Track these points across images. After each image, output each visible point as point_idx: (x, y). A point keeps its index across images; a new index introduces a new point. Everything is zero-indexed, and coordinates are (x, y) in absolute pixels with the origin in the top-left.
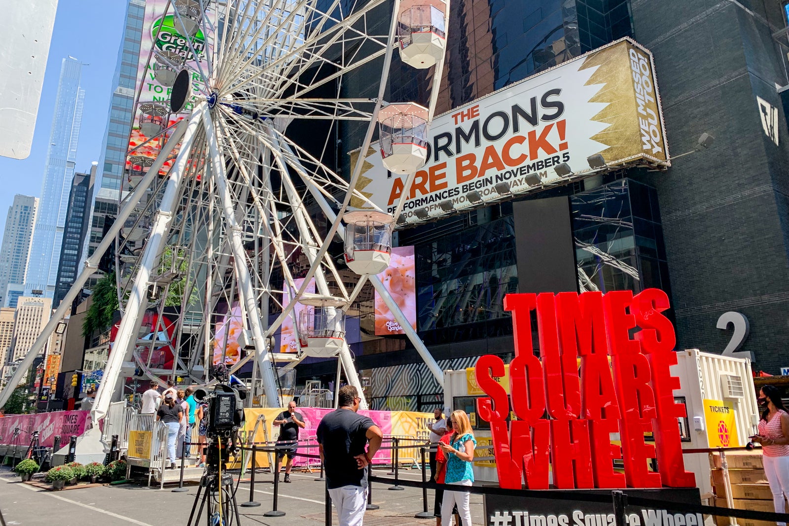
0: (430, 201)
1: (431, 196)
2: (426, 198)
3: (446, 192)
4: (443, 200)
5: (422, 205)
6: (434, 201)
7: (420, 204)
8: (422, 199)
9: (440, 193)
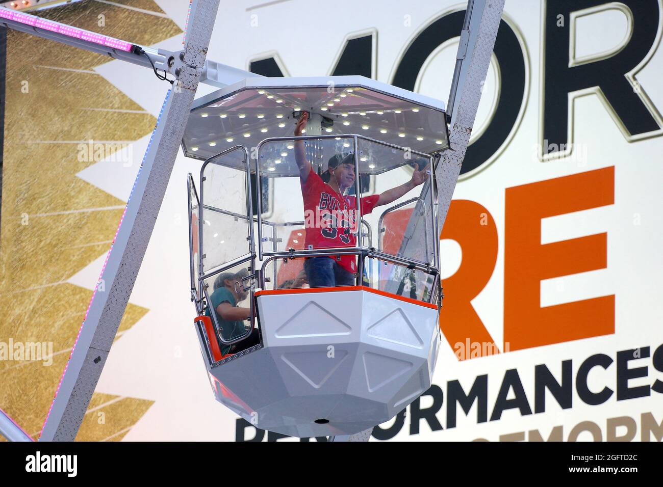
0: (502, 404)
1: (512, 378)
2: (481, 383)
3: (602, 360)
4: (580, 410)
5: (452, 423)
6: (526, 411)
7: (442, 416)
8: (454, 386)
9: (567, 366)
